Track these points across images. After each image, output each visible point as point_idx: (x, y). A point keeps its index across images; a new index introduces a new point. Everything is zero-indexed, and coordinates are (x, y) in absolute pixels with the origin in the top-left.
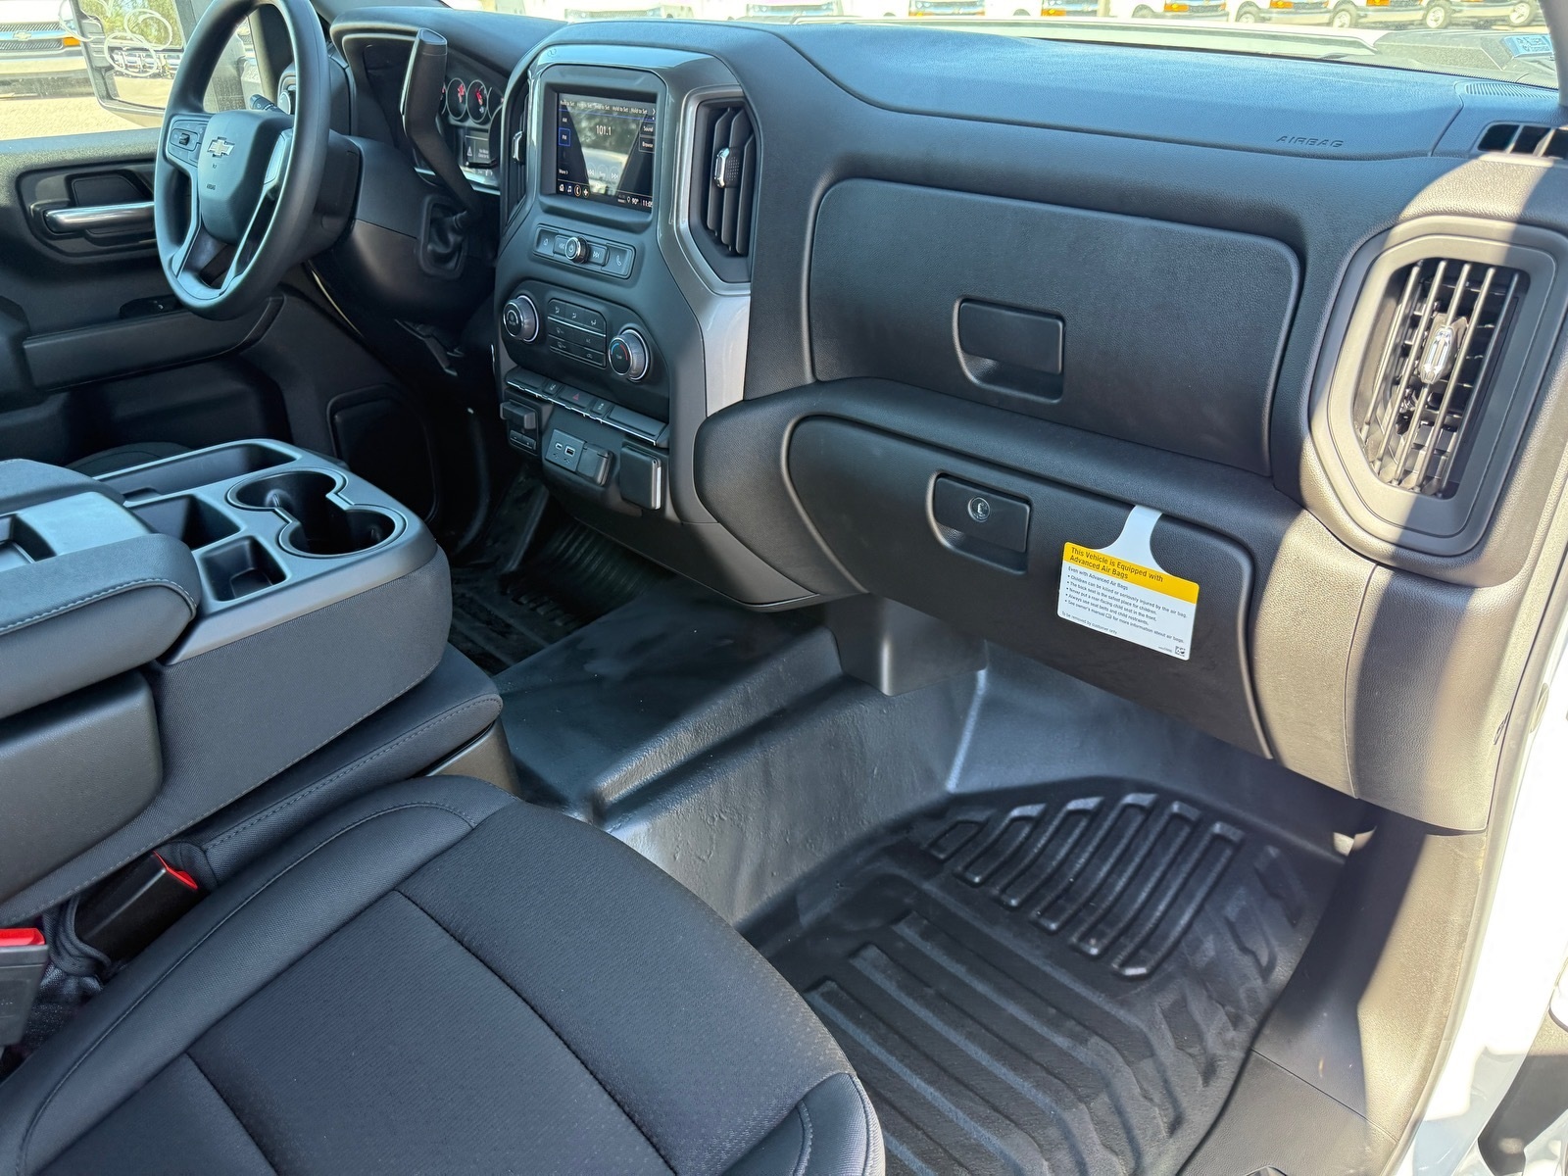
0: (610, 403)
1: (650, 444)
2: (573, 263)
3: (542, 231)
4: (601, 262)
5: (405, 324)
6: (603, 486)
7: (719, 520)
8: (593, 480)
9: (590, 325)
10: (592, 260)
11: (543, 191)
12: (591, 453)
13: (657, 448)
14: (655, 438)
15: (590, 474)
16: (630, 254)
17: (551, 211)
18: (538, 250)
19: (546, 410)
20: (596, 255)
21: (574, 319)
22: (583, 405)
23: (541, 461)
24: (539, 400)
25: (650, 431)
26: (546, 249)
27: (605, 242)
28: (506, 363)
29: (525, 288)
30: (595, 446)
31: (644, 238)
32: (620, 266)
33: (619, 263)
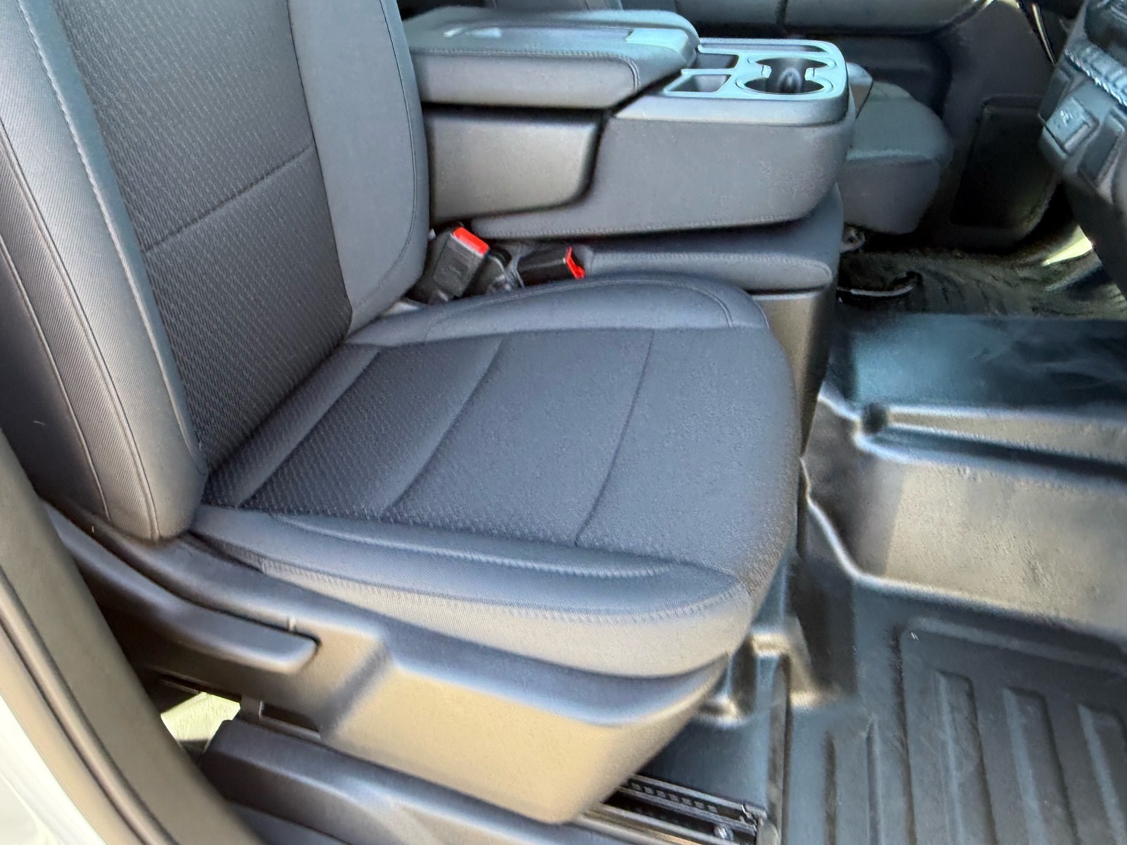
12: (1083, 119)
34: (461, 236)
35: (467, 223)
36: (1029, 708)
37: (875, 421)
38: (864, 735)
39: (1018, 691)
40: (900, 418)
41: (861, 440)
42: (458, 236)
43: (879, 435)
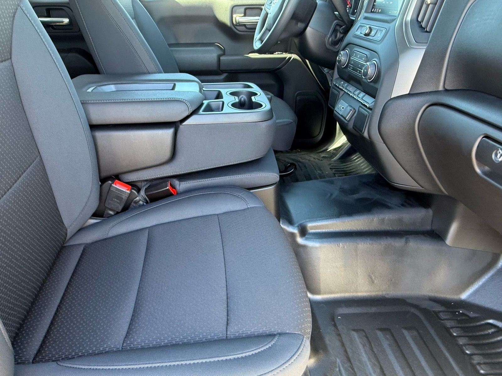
0: (360, 91)
1: (366, 106)
2: (364, 36)
3: (360, 26)
4: (373, 36)
5: (321, 67)
6: (349, 121)
7: (385, 143)
8: (345, 118)
9: (362, 60)
10: (371, 35)
11: (366, 12)
12: (349, 108)
13: (369, 108)
14: (369, 104)
15: (345, 116)
16: (384, 31)
17: (366, 18)
18: (356, 33)
19: (342, 93)
20: (373, 33)
21: (358, 58)
22: (351, 91)
23: (333, 111)
24: (340, 89)
25: (368, 101)
26: (358, 33)
27: (377, 28)
28: (336, 75)
29: (348, 47)
30: (351, 106)
31: (391, 25)
32: (379, 36)
33: (379, 35)
34: (117, 184)
35: (117, 177)
36: (387, 336)
37: (303, 232)
38: (338, 370)
39: (381, 330)
40: (312, 228)
41: (300, 240)
42: (116, 185)
43: (306, 236)
